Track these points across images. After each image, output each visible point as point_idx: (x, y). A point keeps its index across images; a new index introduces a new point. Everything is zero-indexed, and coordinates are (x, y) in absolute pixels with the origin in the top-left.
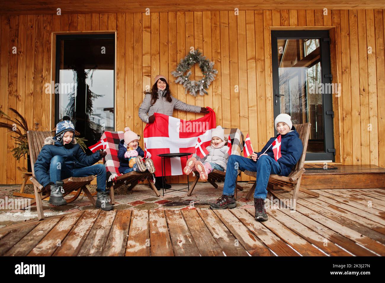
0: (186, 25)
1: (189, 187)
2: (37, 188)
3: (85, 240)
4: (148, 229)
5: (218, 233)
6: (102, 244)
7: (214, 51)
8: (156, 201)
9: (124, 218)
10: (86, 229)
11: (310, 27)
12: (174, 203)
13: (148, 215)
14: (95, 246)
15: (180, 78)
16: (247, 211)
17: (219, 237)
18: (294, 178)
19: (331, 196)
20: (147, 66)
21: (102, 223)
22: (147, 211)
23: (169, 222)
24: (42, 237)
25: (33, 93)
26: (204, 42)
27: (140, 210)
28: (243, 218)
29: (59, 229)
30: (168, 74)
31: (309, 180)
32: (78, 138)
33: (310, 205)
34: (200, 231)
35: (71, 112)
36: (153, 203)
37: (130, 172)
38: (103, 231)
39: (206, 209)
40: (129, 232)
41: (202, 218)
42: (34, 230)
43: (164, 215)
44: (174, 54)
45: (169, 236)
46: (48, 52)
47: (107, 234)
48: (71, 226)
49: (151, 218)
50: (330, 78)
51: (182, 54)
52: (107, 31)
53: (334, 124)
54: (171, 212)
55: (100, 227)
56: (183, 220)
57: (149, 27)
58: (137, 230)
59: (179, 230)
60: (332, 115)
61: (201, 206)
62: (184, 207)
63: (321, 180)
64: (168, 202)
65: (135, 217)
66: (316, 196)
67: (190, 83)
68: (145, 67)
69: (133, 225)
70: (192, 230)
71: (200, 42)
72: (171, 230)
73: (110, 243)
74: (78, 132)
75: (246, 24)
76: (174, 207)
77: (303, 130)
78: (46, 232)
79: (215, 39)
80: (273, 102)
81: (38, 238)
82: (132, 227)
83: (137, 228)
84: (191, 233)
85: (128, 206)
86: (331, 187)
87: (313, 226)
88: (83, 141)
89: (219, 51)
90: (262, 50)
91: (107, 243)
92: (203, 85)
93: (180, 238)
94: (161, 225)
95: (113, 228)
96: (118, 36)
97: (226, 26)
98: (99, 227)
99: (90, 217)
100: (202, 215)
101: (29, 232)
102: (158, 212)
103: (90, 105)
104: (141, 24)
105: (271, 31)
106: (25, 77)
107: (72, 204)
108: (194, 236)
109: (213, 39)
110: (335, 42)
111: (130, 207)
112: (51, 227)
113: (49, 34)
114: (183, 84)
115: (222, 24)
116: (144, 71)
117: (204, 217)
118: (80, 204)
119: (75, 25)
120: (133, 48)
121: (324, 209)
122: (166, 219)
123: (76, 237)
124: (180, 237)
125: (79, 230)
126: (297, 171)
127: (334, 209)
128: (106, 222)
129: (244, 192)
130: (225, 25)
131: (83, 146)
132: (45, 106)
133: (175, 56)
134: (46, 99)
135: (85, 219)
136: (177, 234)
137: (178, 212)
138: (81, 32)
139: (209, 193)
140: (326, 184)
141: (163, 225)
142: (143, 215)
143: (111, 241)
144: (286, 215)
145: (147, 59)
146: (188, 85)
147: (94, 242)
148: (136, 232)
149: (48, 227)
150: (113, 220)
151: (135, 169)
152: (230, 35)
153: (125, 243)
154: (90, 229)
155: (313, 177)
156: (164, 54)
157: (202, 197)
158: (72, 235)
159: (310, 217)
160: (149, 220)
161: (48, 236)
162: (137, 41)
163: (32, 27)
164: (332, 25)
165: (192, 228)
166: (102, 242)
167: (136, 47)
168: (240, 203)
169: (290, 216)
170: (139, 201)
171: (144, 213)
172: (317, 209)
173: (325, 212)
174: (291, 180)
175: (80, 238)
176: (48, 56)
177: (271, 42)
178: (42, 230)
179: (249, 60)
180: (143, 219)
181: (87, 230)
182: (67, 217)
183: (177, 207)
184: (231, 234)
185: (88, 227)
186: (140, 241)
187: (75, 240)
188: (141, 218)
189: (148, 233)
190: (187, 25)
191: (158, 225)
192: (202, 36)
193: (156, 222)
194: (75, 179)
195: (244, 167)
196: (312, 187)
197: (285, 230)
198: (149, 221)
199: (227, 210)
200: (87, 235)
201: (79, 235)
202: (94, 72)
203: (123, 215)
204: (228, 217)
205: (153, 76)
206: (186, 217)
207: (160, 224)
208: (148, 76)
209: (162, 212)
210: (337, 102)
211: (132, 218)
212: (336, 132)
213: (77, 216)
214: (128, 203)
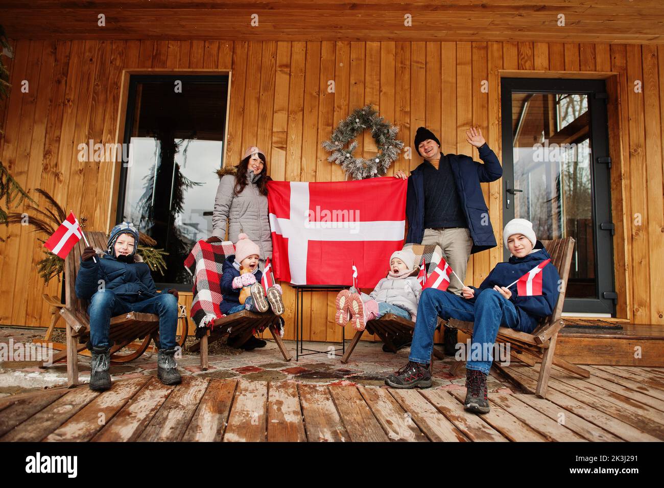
0: (351, 64)
1: (344, 347)
2: (72, 329)
3: (146, 427)
4: (264, 414)
5: (398, 429)
6: (177, 436)
7: (398, 109)
8: (284, 368)
9: (223, 393)
10: (150, 408)
11: (572, 72)
12: (316, 373)
13: (266, 391)
14: (164, 438)
15: (336, 153)
16: (452, 395)
17: (399, 438)
18: (543, 337)
19: (612, 378)
20: (280, 132)
21: (180, 399)
22: (265, 383)
23: (305, 405)
24: (68, 416)
25: (83, 169)
26: (381, 94)
27: (252, 381)
28: (445, 407)
29: (102, 405)
30: (317, 146)
31: (569, 345)
32: (152, 249)
33: (572, 391)
34: (363, 424)
35: (146, 208)
36: (278, 372)
37: (239, 311)
38: (182, 413)
39: (374, 387)
40: (230, 418)
41: (367, 401)
42: (56, 402)
43: (297, 393)
44: (328, 113)
45: (303, 430)
46: (114, 102)
47: (188, 418)
48: (123, 401)
49: (272, 396)
50: (608, 163)
51: (342, 112)
52: (216, 70)
53: (615, 247)
54: (310, 387)
55: (177, 406)
56: (330, 403)
57: (288, 66)
58: (244, 415)
59: (323, 420)
60: (610, 230)
61: (365, 381)
62: (334, 382)
63: (591, 348)
64: (305, 371)
65: (243, 392)
66: (584, 377)
67: (354, 162)
68: (278, 132)
69: (238, 406)
70: (347, 421)
71: (375, 93)
72: (308, 420)
73: (191, 436)
74: (152, 240)
75: (457, 65)
76: (315, 380)
77: (560, 250)
78: (78, 408)
79: (402, 88)
80: (501, 202)
81: (61, 417)
82: (235, 409)
83: (244, 411)
84: (345, 427)
85: (232, 374)
86: (610, 361)
87: (583, 429)
88: (161, 254)
89: (408, 109)
90: (485, 109)
91: (186, 434)
92: (378, 167)
93: (324, 436)
94: (290, 410)
95: (200, 410)
96: (233, 79)
97: (421, 68)
98: (175, 405)
99: (160, 387)
100: (366, 396)
101: (47, 406)
102: (285, 386)
103: (178, 198)
104: (273, 60)
105: (501, 78)
106: (73, 142)
107: (133, 365)
108: (351, 434)
109: (398, 88)
110: (617, 100)
111: (235, 376)
112: (88, 400)
113: (117, 73)
114: (341, 163)
115: (414, 65)
116: (275, 139)
117: (371, 400)
118: (145, 365)
119: (163, 58)
120: (259, 100)
121: (600, 399)
122: (300, 400)
123: (130, 419)
124: (325, 434)
125: (137, 408)
126: (548, 324)
127: (621, 400)
128: (189, 397)
129: (445, 363)
130: (420, 65)
131: (160, 263)
132: (101, 192)
133: (330, 116)
134: (103, 181)
135: (150, 390)
136: (318, 427)
137: (322, 389)
138: (171, 70)
139: (381, 361)
140: (602, 355)
141: (294, 409)
142: (257, 390)
143: (193, 432)
144: (527, 406)
145: (280, 119)
146: (350, 166)
147: (162, 432)
148: (242, 418)
149: (82, 400)
150: (201, 396)
151: (248, 307)
152: (428, 82)
153: (219, 437)
154: (158, 407)
155: (577, 341)
156: (311, 111)
157: (368, 366)
158: (122, 416)
159: (574, 412)
160: (268, 398)
161: (80, 415)
162: (266, 89)
163: (91, 60)
164: (611, 71)
165: (348, 418)
166: (178, 432)
167: (263, 98)
168: (438, 379)
169: (537, 408)
170: (253, 367)
171: (258, 386)
172: (587, 399)
173: (604, 406)
174: (537, 340)
175: (138, 421)
176: (114, 109)
177: (500, 97)
178: (70, 404)
179: (460, 126)
180: (256, 396)
181: (152, 410)
182: (119, 386)
183: (321, 380)
184: (423, 434)
185: (155, 403)
186: (247, 434)
187: (127, 424)
188: (254, 394)
189: (264, 421)
190: (354, 63)
191: (284, 409)
192: (379, 82)
193: (280, 403)
194: (139, 315)
195: (449, 311)
196: (574, 359)
197: (527, 432)
198: (267, 401)
199: (415, 390)
200: (150, 418)
201: (136, 417)
202: (190, 143)
203: (220, 387)
204: (415, 402)
205: (290, 148)
206: (338, 399)
207: (289, 407)
208: (282, 148)
209: (293, 387)
210: (619, 208)
211: (237, 393)
212: (619, 263)
213: (137, 385)
214: (233, 369)
